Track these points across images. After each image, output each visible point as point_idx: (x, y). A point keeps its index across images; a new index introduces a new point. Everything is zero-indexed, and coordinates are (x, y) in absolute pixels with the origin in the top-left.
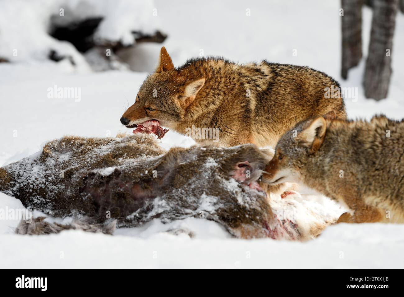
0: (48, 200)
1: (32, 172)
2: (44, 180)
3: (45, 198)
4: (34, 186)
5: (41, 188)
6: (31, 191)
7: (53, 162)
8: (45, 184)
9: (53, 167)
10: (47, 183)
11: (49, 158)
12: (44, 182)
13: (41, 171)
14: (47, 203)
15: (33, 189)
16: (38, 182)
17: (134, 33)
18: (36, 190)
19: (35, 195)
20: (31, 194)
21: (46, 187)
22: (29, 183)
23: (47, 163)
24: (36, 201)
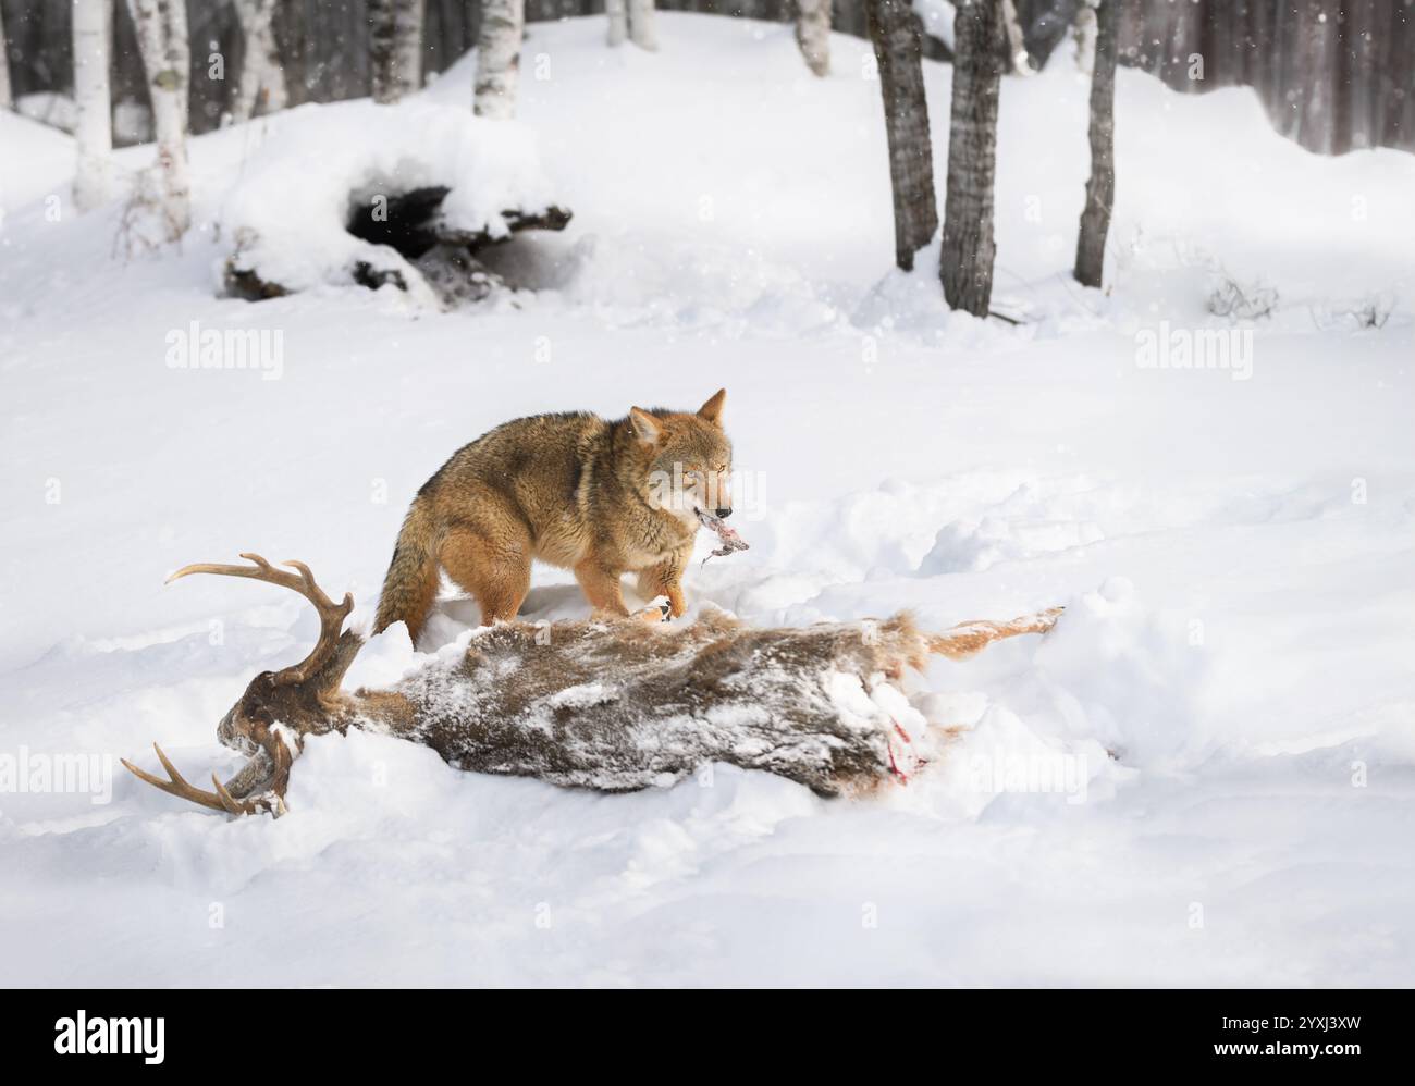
0: (489, 746)
1: (452, 696)
2: (478, 710)
3: (482, 742)
4: (458, 721)
5: (474, 724)
6: (454, 729)
7: (489, 676)
8: (480, 718)
9: (490, 687)
10: (484, 716)
11: (480, 670)
12: (479, 714)
13: (470, 694)
14: (487, 752)
15: (458, 727)
16: (467, 715)
17: (507, 214)
18: (464, 728)
19: (464, 737)
20: (455, 735)
21: (482, 722)
22: (448, 716)
23: (478, 678)
24: (466, 748)
